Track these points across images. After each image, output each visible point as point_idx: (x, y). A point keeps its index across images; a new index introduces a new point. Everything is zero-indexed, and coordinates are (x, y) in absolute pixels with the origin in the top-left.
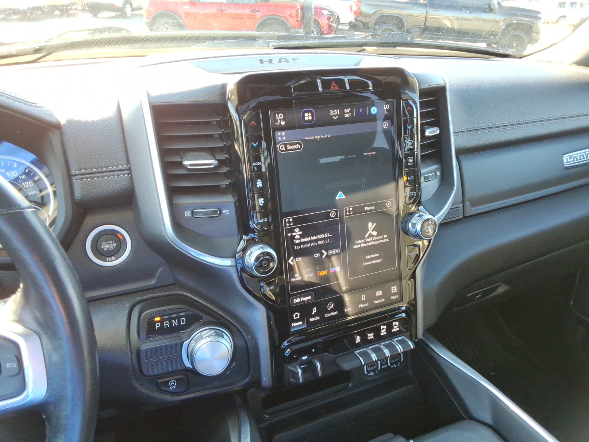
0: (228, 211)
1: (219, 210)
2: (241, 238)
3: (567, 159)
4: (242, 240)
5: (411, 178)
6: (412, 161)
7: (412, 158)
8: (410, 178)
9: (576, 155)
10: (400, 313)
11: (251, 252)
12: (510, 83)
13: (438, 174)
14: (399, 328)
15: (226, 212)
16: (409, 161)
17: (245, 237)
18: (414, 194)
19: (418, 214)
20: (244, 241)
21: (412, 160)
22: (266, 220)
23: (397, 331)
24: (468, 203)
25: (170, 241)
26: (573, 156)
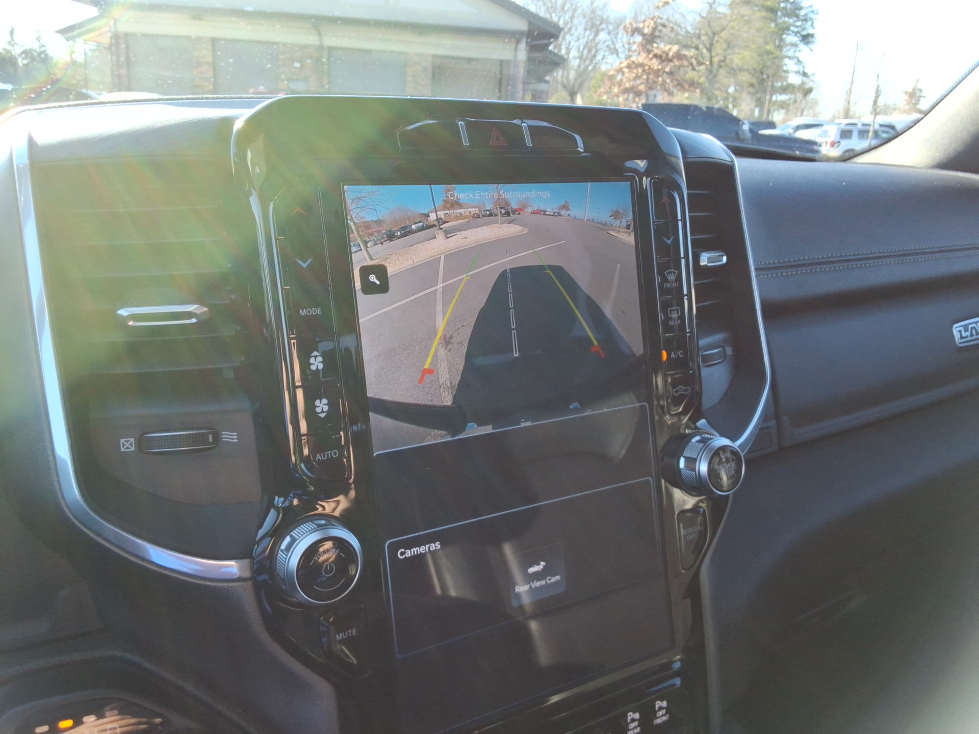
0: (235, 434)
1: (211, 433)
2: (271, 505)
3: (960, 331)
4: (272, 510)
5: (678, 355)
6: (677, 315)
7: (677, 310)
8: (675, 355)
9: (974, 325)
10: (671, 677)
11: (293, 540)
12: (843, 182)
13: (729, 351)
14: (668, 715)
15: (230, 437)
16: (673, 316)
17: (279, 501)
18: (686, 390)
19: (698, 438)
20: (276, 513)
21: (678, 313)
22: (335, 454)
23: (665, 722)
24: (785, 418)
25: (71, 517)
26: (970, 326)
